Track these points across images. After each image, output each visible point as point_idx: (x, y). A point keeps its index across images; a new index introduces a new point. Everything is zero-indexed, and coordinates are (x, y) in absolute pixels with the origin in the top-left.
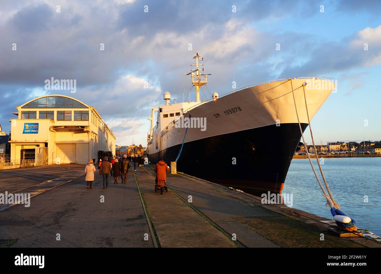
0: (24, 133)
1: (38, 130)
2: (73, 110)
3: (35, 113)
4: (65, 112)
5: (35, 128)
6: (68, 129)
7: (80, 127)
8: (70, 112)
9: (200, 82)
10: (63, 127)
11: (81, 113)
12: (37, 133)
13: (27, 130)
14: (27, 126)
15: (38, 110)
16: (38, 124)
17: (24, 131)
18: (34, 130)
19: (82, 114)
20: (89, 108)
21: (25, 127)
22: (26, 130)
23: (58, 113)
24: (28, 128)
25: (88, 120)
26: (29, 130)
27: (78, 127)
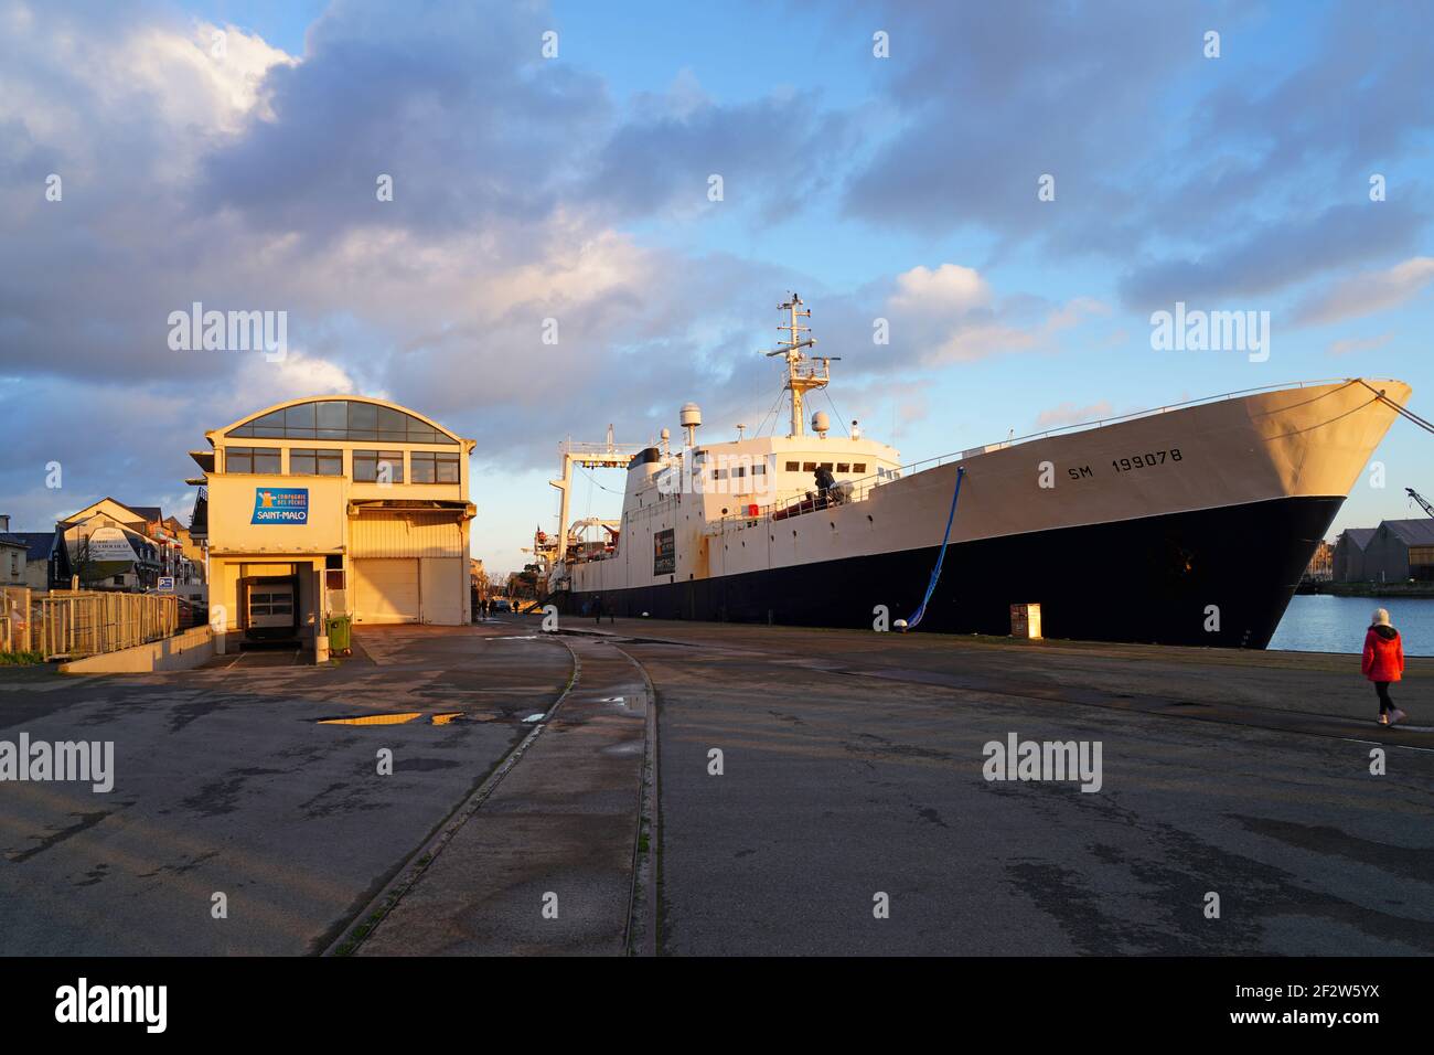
0: (255, 521)
1: (306, 511)
2: (407, 449)
3: (276, 453)
4: (381, 455)
5: (295, 506)
6: (393, 510)
7: (436, 505)
8: (399, 455)
9: (813, 379)
10: (380, 504)
11: (437, 460)
12: (304, 522)
13: (268, 510)
14: (267, 497)
15: (285, 446)
16: (304, 492)
17: (255, 515)
18: (294, 511)
20: (462, 443)
21: (259, 501)
22: (263, 510)
23: (358, 456)
24: (271, 506)
25: (459, 483)
26: (274, 510)
27: (430, 503)
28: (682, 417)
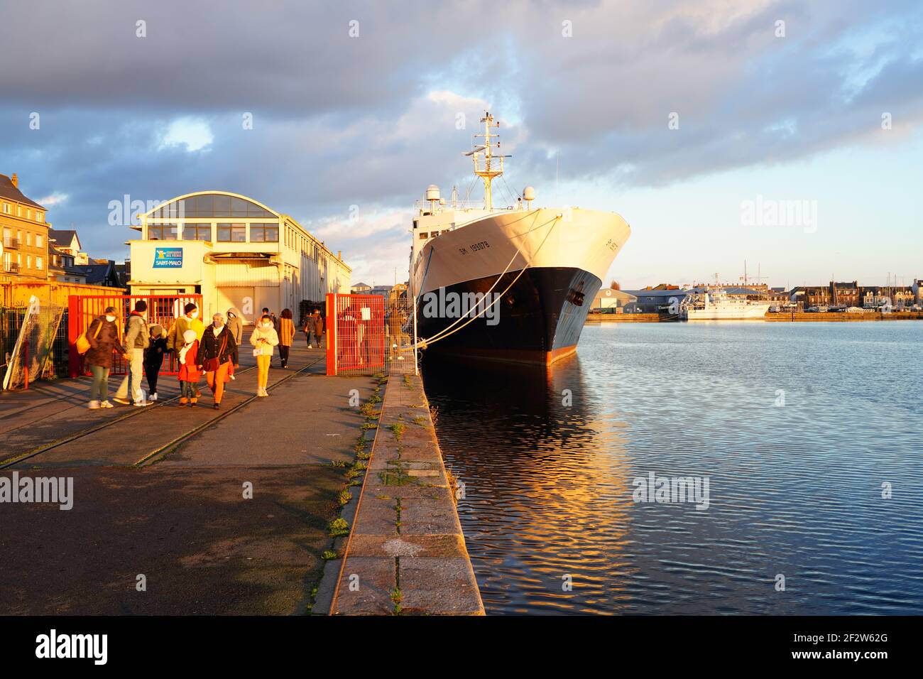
0: (155, 266)
1: (181, 260)
2: (248, 222)
3: (174, 226)
4: (233, 225)
5: (176, 258)
6: (237, 257)
7: (262, 256)
8: (243, 225)
9: (490, 171)
10: (229, 255)
11: (265, 227)
12: (181, 266)
13: (161, 260)
14: (161, 253)
16: (181, 250)
17: (155, 263)
18: (175, 260)
19: (266, 230)
20: (280, 217)
21: (157, 255)
22: (159, 260)
23: (220, 226)
24: (163, 258)
25: (278, 241)
26: (164, 260)
27: (258, 254)
28: (427, 195)
